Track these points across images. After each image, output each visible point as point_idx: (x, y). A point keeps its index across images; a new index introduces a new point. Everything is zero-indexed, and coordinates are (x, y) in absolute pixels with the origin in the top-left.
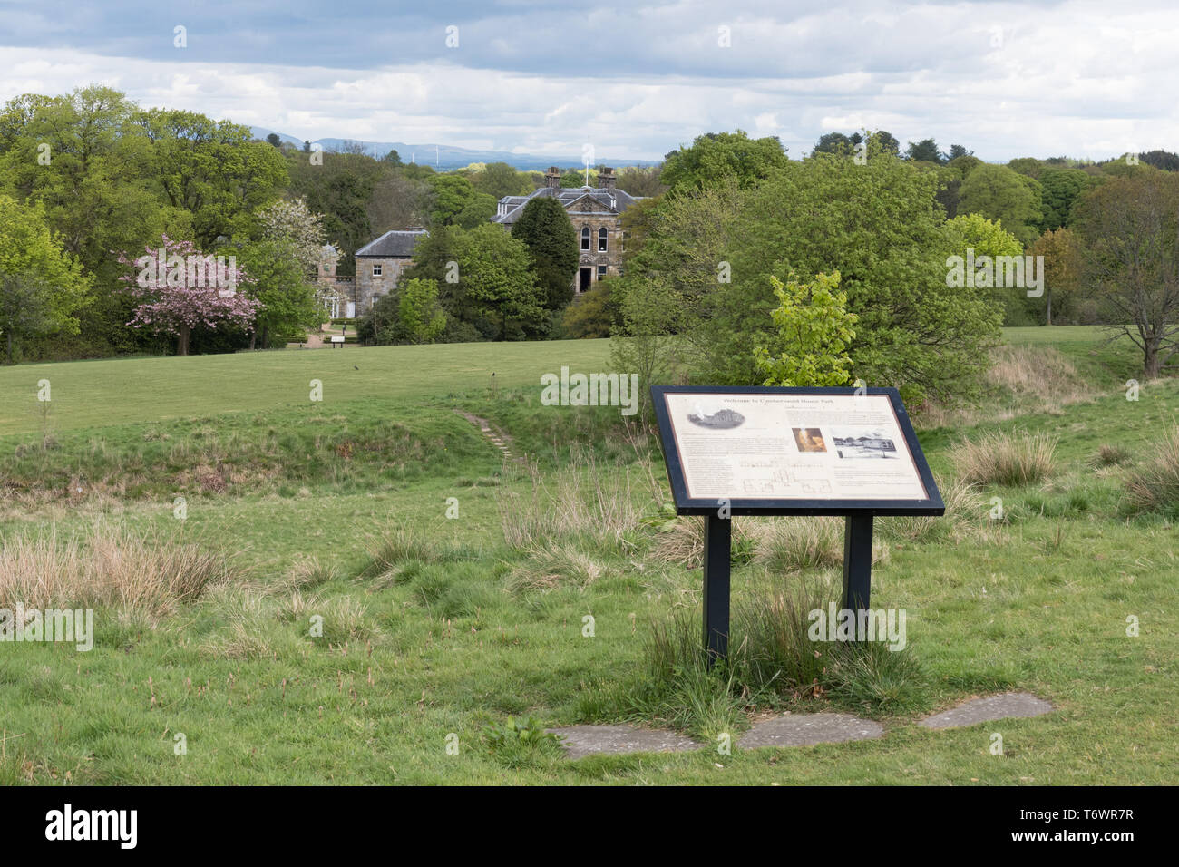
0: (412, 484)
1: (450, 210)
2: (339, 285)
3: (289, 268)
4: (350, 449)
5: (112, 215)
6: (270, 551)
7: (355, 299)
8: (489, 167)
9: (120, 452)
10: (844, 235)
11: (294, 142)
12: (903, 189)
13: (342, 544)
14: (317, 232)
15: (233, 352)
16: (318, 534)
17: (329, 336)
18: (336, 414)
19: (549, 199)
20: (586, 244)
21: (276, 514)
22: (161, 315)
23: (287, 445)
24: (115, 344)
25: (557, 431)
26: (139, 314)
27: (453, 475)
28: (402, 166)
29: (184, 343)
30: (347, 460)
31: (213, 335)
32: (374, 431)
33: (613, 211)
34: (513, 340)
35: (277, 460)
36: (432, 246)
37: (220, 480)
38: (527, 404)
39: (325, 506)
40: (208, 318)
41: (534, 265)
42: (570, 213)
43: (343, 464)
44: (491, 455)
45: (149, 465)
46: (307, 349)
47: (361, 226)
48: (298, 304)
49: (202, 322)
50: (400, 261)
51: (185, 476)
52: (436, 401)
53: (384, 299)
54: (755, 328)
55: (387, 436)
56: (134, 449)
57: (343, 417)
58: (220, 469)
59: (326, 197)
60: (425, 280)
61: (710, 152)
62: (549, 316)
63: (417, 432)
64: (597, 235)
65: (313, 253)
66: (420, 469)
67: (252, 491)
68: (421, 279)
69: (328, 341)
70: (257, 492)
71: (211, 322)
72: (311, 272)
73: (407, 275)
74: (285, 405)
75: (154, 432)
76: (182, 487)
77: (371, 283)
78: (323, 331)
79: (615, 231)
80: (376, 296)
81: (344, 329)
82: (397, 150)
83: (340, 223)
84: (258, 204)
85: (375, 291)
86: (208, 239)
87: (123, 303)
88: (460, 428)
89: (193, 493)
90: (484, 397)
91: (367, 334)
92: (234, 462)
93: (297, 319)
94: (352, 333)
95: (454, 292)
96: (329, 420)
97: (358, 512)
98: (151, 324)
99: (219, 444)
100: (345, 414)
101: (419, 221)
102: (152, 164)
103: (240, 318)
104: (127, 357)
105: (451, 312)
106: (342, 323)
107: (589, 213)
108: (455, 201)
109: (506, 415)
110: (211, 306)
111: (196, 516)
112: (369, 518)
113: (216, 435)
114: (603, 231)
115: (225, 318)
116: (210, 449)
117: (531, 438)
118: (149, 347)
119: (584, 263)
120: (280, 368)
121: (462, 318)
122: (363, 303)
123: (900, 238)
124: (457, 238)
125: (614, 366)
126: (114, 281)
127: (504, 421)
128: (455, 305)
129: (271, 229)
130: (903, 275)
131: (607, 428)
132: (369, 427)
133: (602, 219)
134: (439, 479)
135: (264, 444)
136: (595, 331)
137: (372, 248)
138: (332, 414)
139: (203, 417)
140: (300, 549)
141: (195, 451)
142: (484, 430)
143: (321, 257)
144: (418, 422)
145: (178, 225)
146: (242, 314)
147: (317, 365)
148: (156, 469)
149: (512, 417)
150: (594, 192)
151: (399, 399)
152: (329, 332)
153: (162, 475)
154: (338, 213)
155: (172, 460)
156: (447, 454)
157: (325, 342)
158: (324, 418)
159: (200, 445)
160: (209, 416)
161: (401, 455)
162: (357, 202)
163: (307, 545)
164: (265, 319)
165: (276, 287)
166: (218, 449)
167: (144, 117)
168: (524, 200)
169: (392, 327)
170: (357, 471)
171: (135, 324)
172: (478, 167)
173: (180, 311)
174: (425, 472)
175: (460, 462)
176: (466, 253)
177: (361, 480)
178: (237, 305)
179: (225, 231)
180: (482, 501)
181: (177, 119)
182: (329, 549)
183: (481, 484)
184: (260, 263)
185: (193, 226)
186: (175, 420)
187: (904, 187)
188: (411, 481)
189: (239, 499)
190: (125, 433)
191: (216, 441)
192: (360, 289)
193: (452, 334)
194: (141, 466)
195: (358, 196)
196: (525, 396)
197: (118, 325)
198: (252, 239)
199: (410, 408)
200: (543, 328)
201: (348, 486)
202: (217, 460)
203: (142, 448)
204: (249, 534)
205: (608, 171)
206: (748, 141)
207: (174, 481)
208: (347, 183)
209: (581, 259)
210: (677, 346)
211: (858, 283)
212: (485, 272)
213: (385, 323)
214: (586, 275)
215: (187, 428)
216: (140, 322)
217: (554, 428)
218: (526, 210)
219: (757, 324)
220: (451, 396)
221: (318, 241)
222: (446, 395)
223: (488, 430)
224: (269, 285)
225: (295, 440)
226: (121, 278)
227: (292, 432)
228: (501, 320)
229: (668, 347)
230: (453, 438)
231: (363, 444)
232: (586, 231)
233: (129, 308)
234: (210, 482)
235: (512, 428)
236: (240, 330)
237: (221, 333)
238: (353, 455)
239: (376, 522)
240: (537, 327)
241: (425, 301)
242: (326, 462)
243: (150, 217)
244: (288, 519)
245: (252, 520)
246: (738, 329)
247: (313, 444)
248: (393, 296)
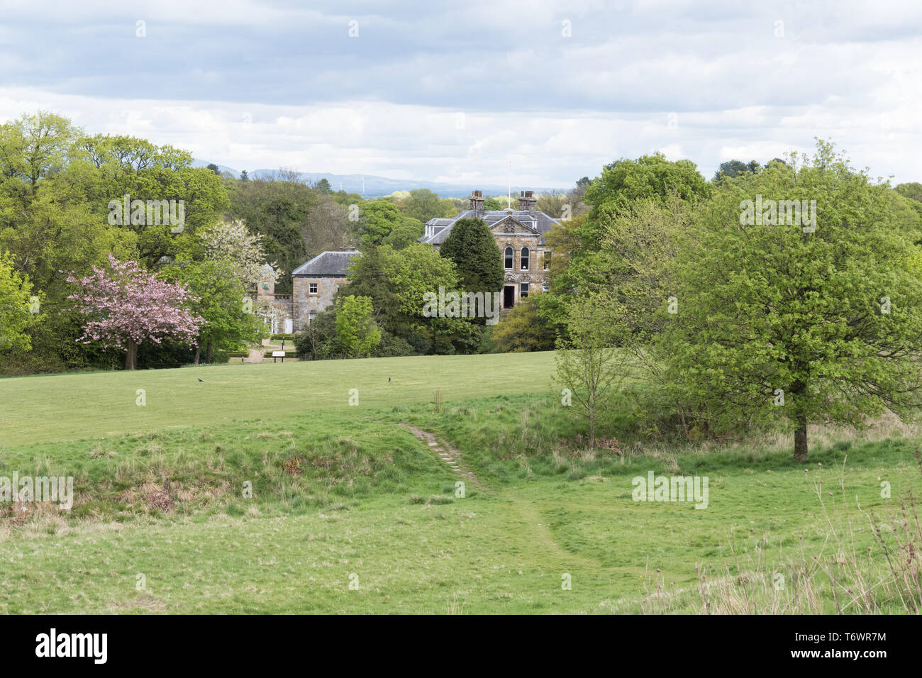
0: (362, 501)
1: (379, 233)
2: (278, 303)
3: (231, 286)
4: (298, 465)
5: (60, 236)
6: (221, 583)
7: (293, 317)
8: (413, 193)
9: (65, 469)
10: (801, 245)
11: (231, 172)
12: (859, 198)
13: (298, 575)
14: (257, 252)
15: (178, 366)
16: (272, 562)
17: (269, 351)
18: (282, 429)
19: (476, 220)
20: (509, 263)
21: (226, 538)
22: (110, 331)
23: (234, 462)
24: (66, 359)
25: (504, 445)
26: (87, 330)
27: (403, 491)
28: (332, 193)
29: (132, 358)
30: (295, 476)
31: (159, 350)
32: (321, 446)
33: (534, 231)
34: (444, 354)
35: (224, 478)
36: (366, 265)
37: (167, 497)
38: (473, 418)
39: (278, 530)
40: (153, 334)
41: (462, 282)
42: (495, 233)
43: (291, 482)
44: (440, 469)
45: (95, 483)
46: (249, 363)
47: (297, 247)
48: (240, 320)
49: (148, 338)
50: (335, 280)
51: (132, 494)
52: (382, 416)
53: (321, 315)
54: (710, 340)
55: (335, 452)
56: (79, 467)
57: (290, 433)
58: (167, 488)
59: (263, 220)
60: (360, 297)
61: (632, 174)
62: (477, 330)
63: (365, 447)
64: (519, 254)
65: (253, 271)
66: (369, 485)
67: (199, 509)
68: (356, 296)
69: (269, 355)
70: (204, 511)
71: (157, 338)
72: (252, 290)
73: (342, 293)
74: (231, 420)
75: (99, 449)
76: (128, 506)
77: (307, 301)
78: (263, 346)
79: (536, 251)
80: (312, 312)
81: (283, 344)
82: (327, 179)
83: (277, 244)
84: (200, 225)
85: (311, 309)
86: (153, 260)
87: (72, 321)
88: (407, 443)
89: (140, 512)
90: (428, 411)
91: (305, 349)
92: (182, 480)
93: (239, 335)
94: (291, 347)
95: (387, 309)
96: (276, 436)
97: (312, 537)
98: (100, 340)
99: (165, 462)
100: (292, 430)
101: (350, 243)
102: (97, 187)
103: (184, 334)
104: (77, 372)
105: (385, 327)
106: (280, 339)
107: (511, 234)
108: (384, 225)
109: (452, 430)
110: (156, 322)
111: (142, 541)
112: (324, 544)
113: (162, 452)
114: (525, 251)
115: (170, 334)
116: (156, 466)
117: (479, 452)
118: (98, 362)
119: (508, 281)
120: (226, 383)
121: (395, 333)
122: (300, 319)
123: (856, 247)
124: (389, 258)
125: (560, 380)
126: (64, 299)
127: (451, 435)
128: (388, 321)
129: (213, 249)
130: (862, 286)
131: (554, 442)
132: (316, 443)
133: (523, 239)
134: (388, 495)
135: (211, 461)
136: (523, 344)
137: (308, 268)
138: (278, 430)
139: (148, 433)
140: (253, 581)
141: (141, 469)
142: (431, 444)
143: (261, 275)
144: (366, 437)
145: (124, 245)
146: (186, 330)
147: (260, 379)
148: (102, 487)
149: (459, 432)
150: (517, 214)
151: (344, 413)
152: (269, 348)
153: (108, 493)
154: (275, 236)
155: (118, 479)
156: (396, 470)
157: (266, 356)
158: (271, 434)
159: (147, 462)
160: (154, 432)
161: (349, 470)
162: (293, 225)
163: (261, 575)
164: (209, 335)
165: (218, 304)
166: (164, 467)
167: (90, 143)
168: (450, 223)
169: (329, 342)
170: (306, 487)
171: (85, 340)
172: (402, 195)
173: (127, 328)
174: (375, 488)
175: (408, 477)
176: (398, 272)
177: (310, 497)
178: (181, 322)
179: (169, 251)
180: (441, 522)
181: (121, 144)
182: (284, 581)
183: (433, 502)
184: (203, 282)
185: (138, 246)
186: (121, 436)
187: (859, 197)
188: (361, 498)
189: (186, 519)
190: (70, 450)
191: (162, 458)
192: (297, 307)
193: (386, 348)
194: (87, 484)
195: (294, 219)
196: (470, 410)
197: (68, 341)
198: (195, 259)
199: (357, 423)
200: (472, 342)
201: (298, 506)
202: (164, 478)
203: (87, 465)
204: (198, 562)
205: (529, 194)
206: (667, 163)
207: (120, 499)
208: (283, 207)
209: (505, 277)
210: (623, 360)
211: (817, 294)
212: (415, 289)
213: (322, 339)
214: (509, 292)
215: (133, 444)
216: (89, 338)
217: (501, 442)
218: (453, 231)
219: (713, 337)
220: (395, 410)
221: (258, 261)
222: (391, 409)
223: (435, 444)
224: (211, 303)
225: (242, 457)
226: (70, 297)
227: (238, 448)
228: (432, 335)
229: (613, 360)
230: (401, 453)
231: (311, 460)
232: (509, 251)
233: (79, 325)
234: (157, 501)
235: (459, 442)
236: (185, 345)
237: (167, 348)
238: (301, 472)
239: (332, 548)
240: (466, 342)
241: (360, 317)
242: (273, 479)
243: (96, 238)
244: (238, 545)
245: (201, 546)
246: (693, 342)
247: (260, 460)
248: (330, 312)
